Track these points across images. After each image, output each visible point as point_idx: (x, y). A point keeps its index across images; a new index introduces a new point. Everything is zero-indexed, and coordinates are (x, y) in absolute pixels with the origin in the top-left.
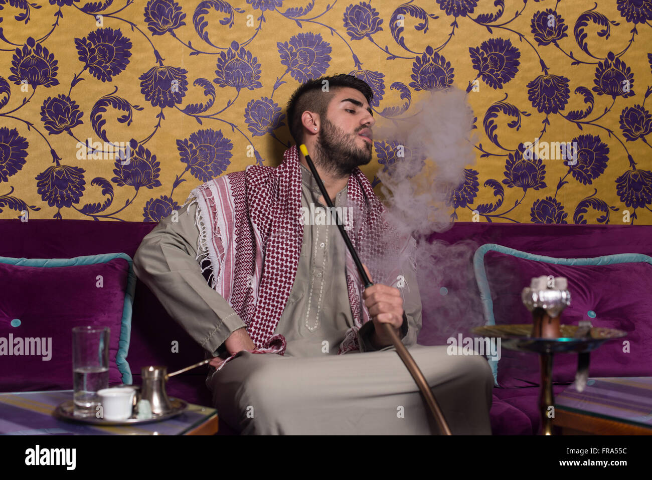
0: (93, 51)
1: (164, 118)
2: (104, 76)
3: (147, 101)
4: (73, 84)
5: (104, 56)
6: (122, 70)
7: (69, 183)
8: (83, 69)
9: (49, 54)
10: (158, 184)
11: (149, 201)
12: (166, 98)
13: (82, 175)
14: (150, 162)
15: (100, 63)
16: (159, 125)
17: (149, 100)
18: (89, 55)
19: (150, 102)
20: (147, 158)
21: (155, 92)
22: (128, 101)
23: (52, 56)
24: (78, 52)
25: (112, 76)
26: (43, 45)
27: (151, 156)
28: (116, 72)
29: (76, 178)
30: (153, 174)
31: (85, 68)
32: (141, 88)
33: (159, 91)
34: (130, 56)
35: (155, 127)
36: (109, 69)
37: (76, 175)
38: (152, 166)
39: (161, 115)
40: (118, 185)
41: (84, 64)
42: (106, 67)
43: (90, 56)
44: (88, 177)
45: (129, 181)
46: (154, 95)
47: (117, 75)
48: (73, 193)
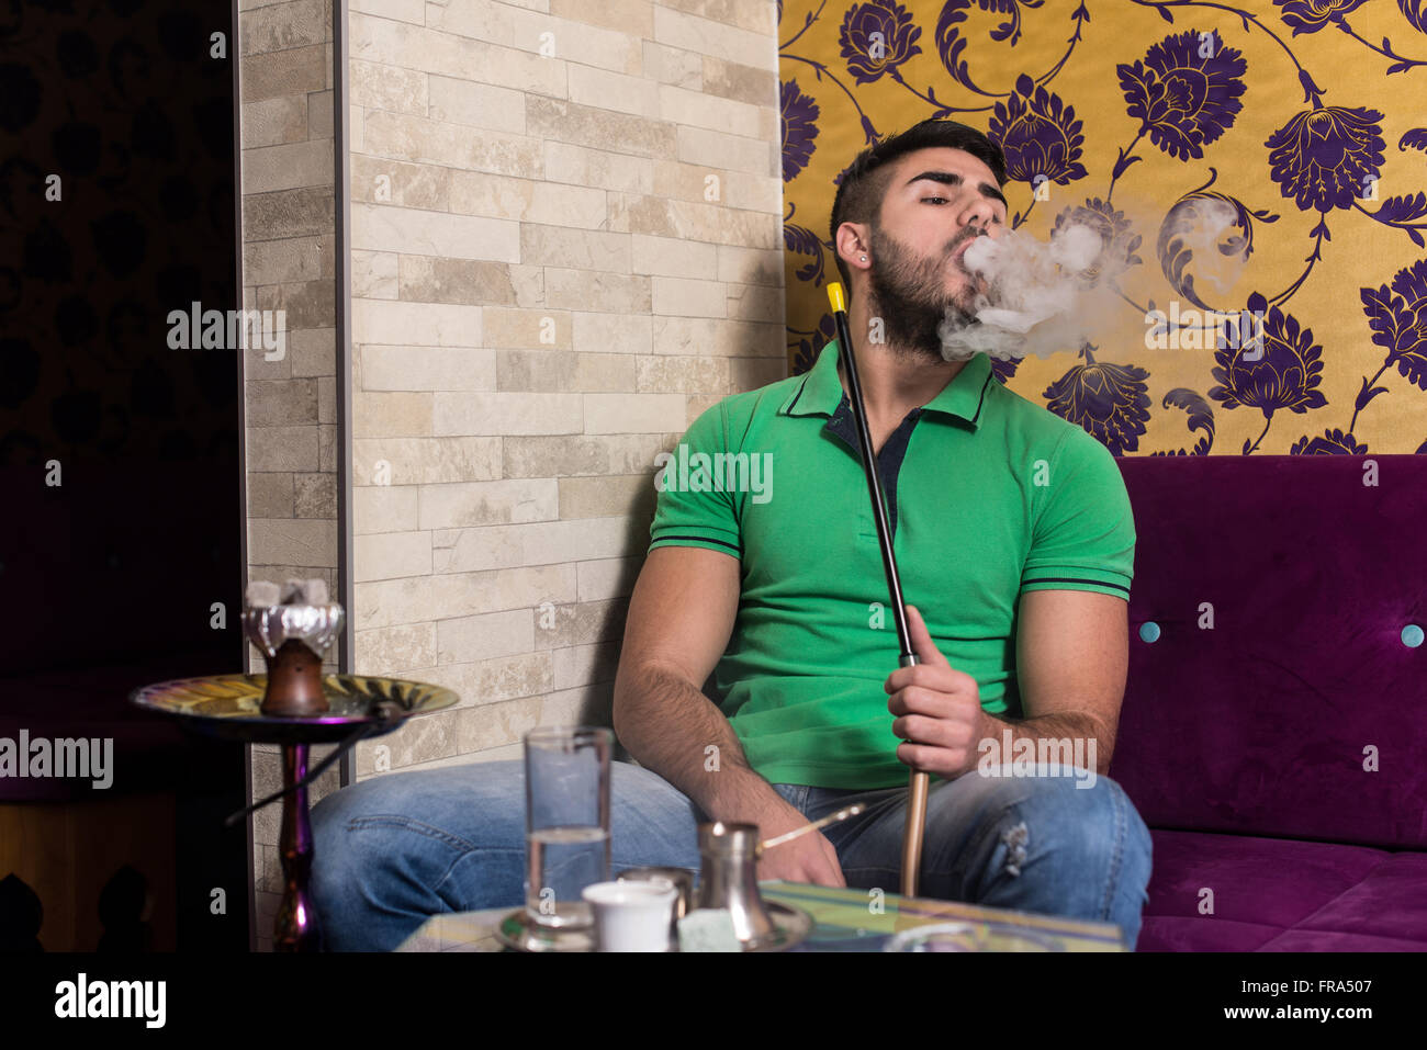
0: (1157, 90)
1: (1328, 238)
2: (1184, 146)
3: (1286, 199)
4: (1117, 173)
5: (1183, 101)
6: (1225, 129)
7: (1115, 405)
8: (1138, 135)
9: (1064, 108)
10: (1319, 401)
11: (1297, 442)
12: (1331, 187)
13: (1143, 384)
14: (1297, 348)
15: (1174, 117)
16: (1317, 254)
17: (1291, 195)
18: (1149, 99)
19: (1295, 198)
20: (1290, 338)
21: (1305, 174)
22: (1242, 202)
23: (1070, 112)
24: (1126, 96)
25: (1202, 145)
26: (1050, 89)
27: (1301, 332)
28: (1212, 134)
29: (1131, 392)
30: (1306, 376)
31: (1142, 133)
32: (1272, 167)
33: (1315, 171)
34: (1241, 93)
35: (1307, 260)
36: (1195, 129)
37: (1131, 385)
38: (1303, 357)
39: (1321, 231)
40: (1223, 406)
41: (1139, 122)
42: (1189, 125)
43: (1152, 103)
44: (1156, 389)
45: (1250, 396)
46: (1302, 182)
47: (1214, 141)
48: (1125, 427)
